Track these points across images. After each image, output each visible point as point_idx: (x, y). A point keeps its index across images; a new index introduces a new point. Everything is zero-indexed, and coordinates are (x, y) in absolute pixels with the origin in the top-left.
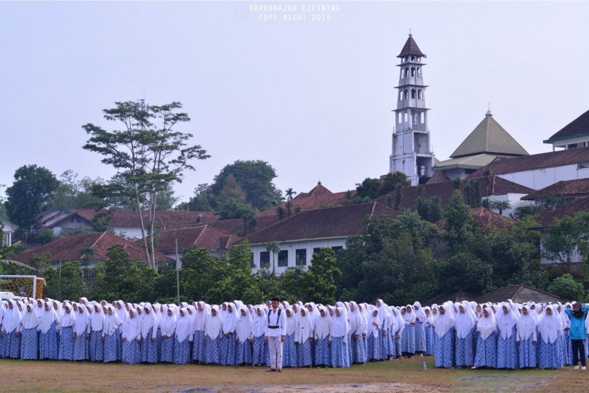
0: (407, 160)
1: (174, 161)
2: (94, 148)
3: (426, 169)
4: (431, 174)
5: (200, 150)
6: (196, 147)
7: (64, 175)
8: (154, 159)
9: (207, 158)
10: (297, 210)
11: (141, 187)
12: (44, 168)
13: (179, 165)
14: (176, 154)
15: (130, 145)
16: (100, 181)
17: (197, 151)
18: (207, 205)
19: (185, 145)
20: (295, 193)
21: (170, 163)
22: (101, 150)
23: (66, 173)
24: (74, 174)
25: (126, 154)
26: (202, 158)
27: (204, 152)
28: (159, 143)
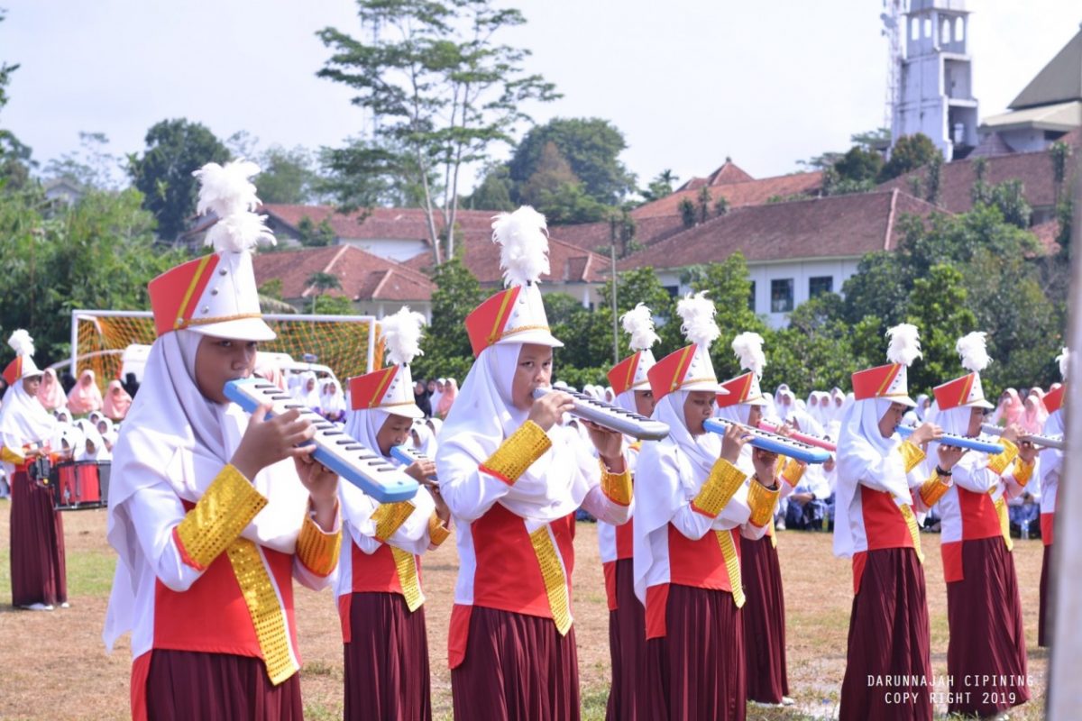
0: (929, 112)
1: (492, 105)
2: (337, 76)
3: (966, 130)
4: (975, 140)
5: (542, 83)
6: (533, 78)
7: (233, 141)
8: (453, 102)
9: (557, 99)
10: (720, 207)
11: (432, 153)
12: (200, 125)
13: (504, 113)
14: (496, 91)
15: (409, 70)
16: (302, 152)
17: (538, 86)
18: (506, 199)
19: (519, 70)
20: (677, 178)
21: (485, 107)
22: (351, 80)
23: (236, 137)
24: (251, 138)
25: (399, 89)
26: (546, 99)
27: (550, 87)
28: (465, 68)
